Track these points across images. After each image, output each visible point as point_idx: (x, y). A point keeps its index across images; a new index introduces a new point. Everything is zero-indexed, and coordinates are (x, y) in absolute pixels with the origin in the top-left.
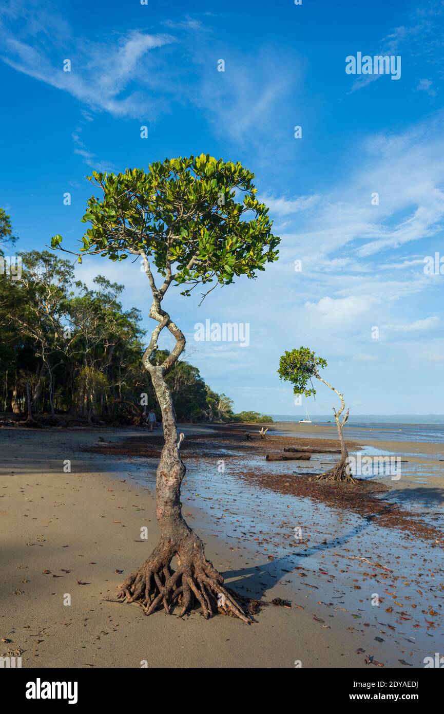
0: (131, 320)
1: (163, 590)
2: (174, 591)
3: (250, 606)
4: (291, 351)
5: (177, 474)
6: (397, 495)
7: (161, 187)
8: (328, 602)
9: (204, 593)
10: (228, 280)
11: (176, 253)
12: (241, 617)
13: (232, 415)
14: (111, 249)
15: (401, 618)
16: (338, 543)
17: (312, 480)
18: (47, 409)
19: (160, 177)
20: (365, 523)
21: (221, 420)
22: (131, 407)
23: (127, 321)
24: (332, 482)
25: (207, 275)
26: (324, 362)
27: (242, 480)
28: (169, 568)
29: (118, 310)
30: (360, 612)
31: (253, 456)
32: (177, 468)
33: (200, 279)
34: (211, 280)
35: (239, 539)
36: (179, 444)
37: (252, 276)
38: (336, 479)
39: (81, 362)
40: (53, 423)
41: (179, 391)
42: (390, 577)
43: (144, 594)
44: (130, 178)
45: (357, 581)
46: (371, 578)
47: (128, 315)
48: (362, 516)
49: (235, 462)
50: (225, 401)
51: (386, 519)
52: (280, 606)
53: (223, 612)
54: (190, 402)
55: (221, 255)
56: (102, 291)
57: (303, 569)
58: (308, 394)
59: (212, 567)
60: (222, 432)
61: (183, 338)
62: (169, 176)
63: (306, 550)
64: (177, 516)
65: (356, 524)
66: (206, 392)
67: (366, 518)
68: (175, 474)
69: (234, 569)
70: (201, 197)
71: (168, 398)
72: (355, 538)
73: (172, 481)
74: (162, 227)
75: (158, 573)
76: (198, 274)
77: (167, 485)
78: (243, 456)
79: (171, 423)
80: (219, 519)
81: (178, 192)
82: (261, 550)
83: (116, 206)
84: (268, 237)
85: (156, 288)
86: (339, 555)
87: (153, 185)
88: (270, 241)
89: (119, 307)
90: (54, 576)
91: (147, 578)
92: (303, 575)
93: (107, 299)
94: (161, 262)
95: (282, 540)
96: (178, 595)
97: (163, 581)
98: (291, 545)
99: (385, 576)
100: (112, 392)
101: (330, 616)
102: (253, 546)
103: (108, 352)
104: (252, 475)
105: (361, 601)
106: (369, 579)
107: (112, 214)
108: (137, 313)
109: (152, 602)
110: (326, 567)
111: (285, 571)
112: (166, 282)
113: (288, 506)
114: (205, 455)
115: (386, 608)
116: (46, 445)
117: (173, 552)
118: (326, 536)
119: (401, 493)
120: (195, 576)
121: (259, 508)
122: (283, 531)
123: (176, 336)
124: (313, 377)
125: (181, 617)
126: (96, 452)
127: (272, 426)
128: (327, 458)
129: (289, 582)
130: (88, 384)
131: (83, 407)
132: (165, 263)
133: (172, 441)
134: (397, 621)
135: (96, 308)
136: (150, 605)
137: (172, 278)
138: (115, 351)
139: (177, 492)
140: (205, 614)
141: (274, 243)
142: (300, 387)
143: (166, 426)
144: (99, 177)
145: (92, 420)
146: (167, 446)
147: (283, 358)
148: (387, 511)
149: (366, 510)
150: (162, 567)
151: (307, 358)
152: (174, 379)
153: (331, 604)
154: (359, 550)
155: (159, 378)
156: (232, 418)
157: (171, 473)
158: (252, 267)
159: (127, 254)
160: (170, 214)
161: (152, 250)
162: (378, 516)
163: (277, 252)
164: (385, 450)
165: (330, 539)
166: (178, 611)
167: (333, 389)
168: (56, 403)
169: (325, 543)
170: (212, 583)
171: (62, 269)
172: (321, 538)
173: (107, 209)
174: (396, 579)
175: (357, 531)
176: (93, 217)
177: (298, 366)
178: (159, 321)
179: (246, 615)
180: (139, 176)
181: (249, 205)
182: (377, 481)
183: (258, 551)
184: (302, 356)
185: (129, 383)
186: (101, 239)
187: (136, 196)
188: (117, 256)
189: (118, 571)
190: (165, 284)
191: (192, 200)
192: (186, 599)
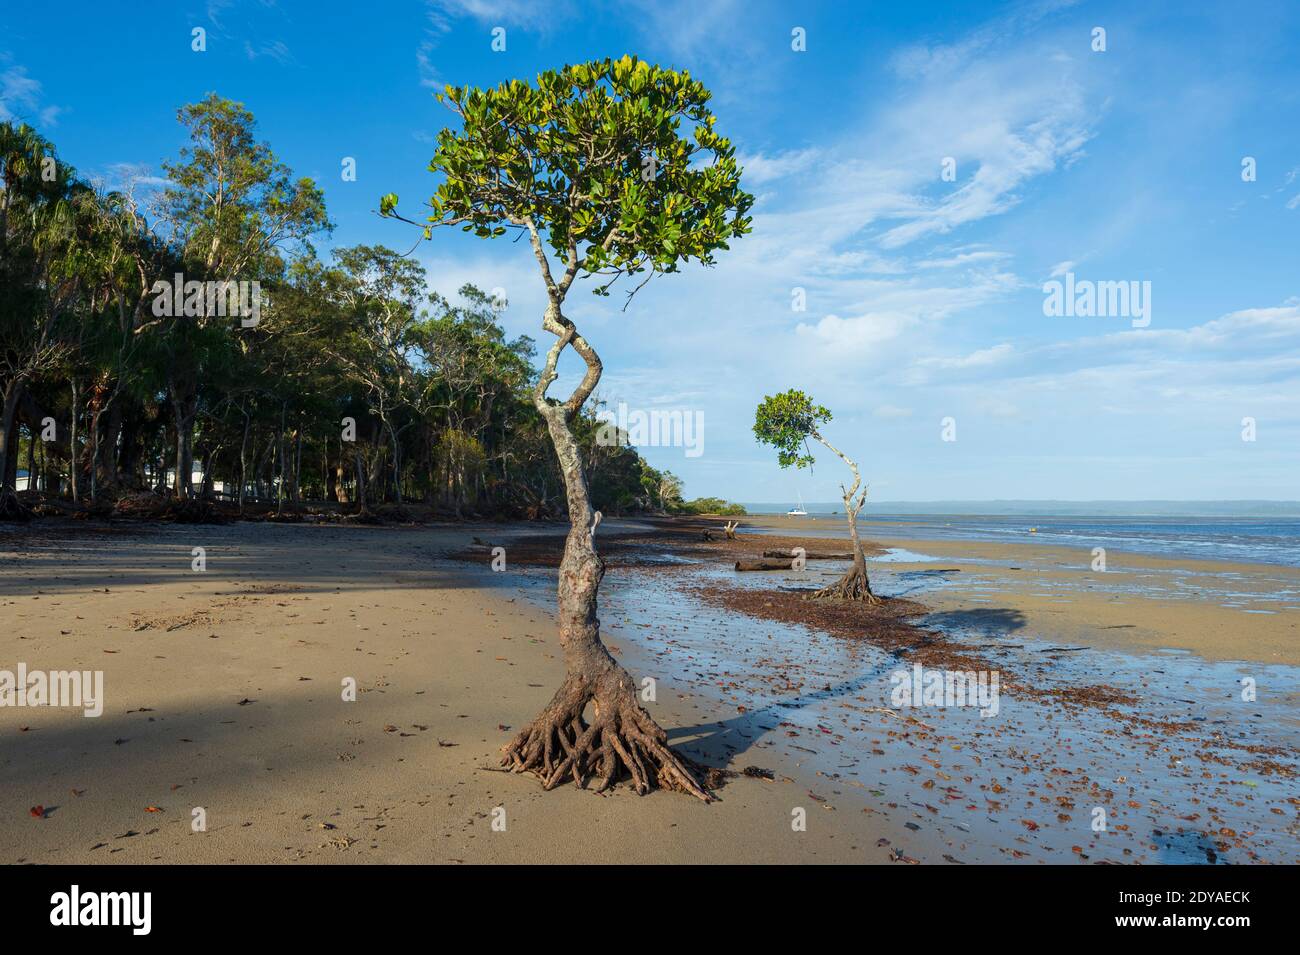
0: (520, 356)
1: (572, 753)
2: (588, 755)
3: (708, 778)
4: (773, 397)
5: (590, 574)
6: (941, 620)
7: (556, 114)
8: (832, 773)
9: (636, 757)
10: (669, 266)
11: (584, 223)
12: (694, 793)
13: (682, 504)
14: (480, 218)
15: (947, 797)
16: (848, 688)
17: (808, 598)
18: (391, 497)
19: (557, 97)
20: (891, 660)
21: (664, 512)
22: (522, 491)
23: (514, 357)
24: (840, 601)
25: (635, 261)
26: (826, 414)
27: (699, 599)
28: (581, 721)
29: (499, 340)
30: (883, 787)
31: (717, 565)
32: (591, 565)
33: (624, 266)
34: (642, 270)
35: (692, 682)
36: (593, 528)
37: (709, 261)
38: (845, 596)
39: (442, 422)
40: (400, 517)
41: (597, 467)
42: (931, 738)
43: (543, 760)
44: (506, 96)
45: (878, 743)
46: (900, 739)
47: (515, 347)
48: (886, 650)
49: (687, 572)
50: (670, 483)
51: (925, 654)
52: (756, 779)
53: (666, 785)
54: (615, 484)
55: (657, 223)
56: (472, 309)
57: (793, 725)
58: (802, 464)
59: (649, 717)
60: (666, 530)
61: (598, 361)
62: (571, 96)
63: (797, 699)
64: (593, 640)
65: (876, 663)
66: (640, 469)
67: (893, 653)
68: (587, 575)
69: (685, 725)
70: (622, 127)
71: (574, 456)
72: (875, 682)
73: (583, 586)
74: (561, 184)
75: (563, 728)
76: (620, 260)
77: (576, 591)
78: (699, 565)
79: (581, 495)
80: (661, 654)
81: (585, 120)
82: (727, 698)
83: (484, 144)
84: (735, 194)
85: (552, 280)
86: (849, 706)
87: (544, 110)
88: (737, 201)
89: (500, 334)
90: (402, 735)
91: (547, 736)
92: (793, 734)
93: (480, 322)
94: (561, 239)
95: (760, 685)
96: (595, 761)
97: (572, 740)
98: (773, 692)
99: (923, 736)
100: (491, 467)
101: (835, 792)
102: (715, 693)
103: (484, 407)
104: (714, 592)
105: (884, 771)
106: (896, 740)
107: (478, 158)
108: (529, 343)
109: (554, 771)
110: (828, 724)
111: (764, 728)
112: (568, 272)
113: (769, 637)
114: (640, 564)
115: (923, 782)
116: (390, 550)
117: (587, 696)
118: (830, 679)
119: (950, 617)
120: (622, 732)
121: (724, 639)
122: (762, 671)
123: (586, 359)
124: (810, 438)
125: (600, 792)
126: (468, 559)
127: (744, 520)
128: (832, 567)
129: (770, 743)
130: (454, 456)
131: (447, 492)
132: (567, 240)
133: (583, 523)
134: (941, 801)
135: (464, 336)
136: (552, 775)
137: (578, 265)
138: (496, 403)
139: (592, 604)
140: (638, 789)
141: (744, 204)
142: (789, 453)
143: (572, 501)
144: (456, 95)
145: (463, 512)
146: (574, 530)
147: (762, 408)
148: (925, 643)
149: (893, 641)
150: (569, 718)
151: (799, 407)
152: (589, 447)
153: (837, 776)
154: (882, 699)
155: (560, 425)
156: (681, 509)
157: (582, 572)
158: (708, 247)
159: (504, 227)
160: (574, 160)
161: (547, 220)
162: (911, 651)
163: (749, 220)
164: (923, 554)
165: (835, 683)
166: (596, 784)
167: (842, 456)
168: (404, 487)
169: (828, 689)
170: (648, 741)
171: (407, 274)
172: (823, 681)
173: (470, 151)
174: (939, 740)
175: (878, 672)
176: (447, 161)
177: (787, 419)
178: (559, 334)
179: (703, 789)
180: (521, 94)
181: (704, 141)
182: (911, 600)
183: (721, 701)
184: (792, 404)
185: (518, 453)
186: (461, 201)
187: (517, 129)
188: (489, 230)
189: (501, 727)
190: (568, 276)
191: (609, 131)
192: (608, 766)
